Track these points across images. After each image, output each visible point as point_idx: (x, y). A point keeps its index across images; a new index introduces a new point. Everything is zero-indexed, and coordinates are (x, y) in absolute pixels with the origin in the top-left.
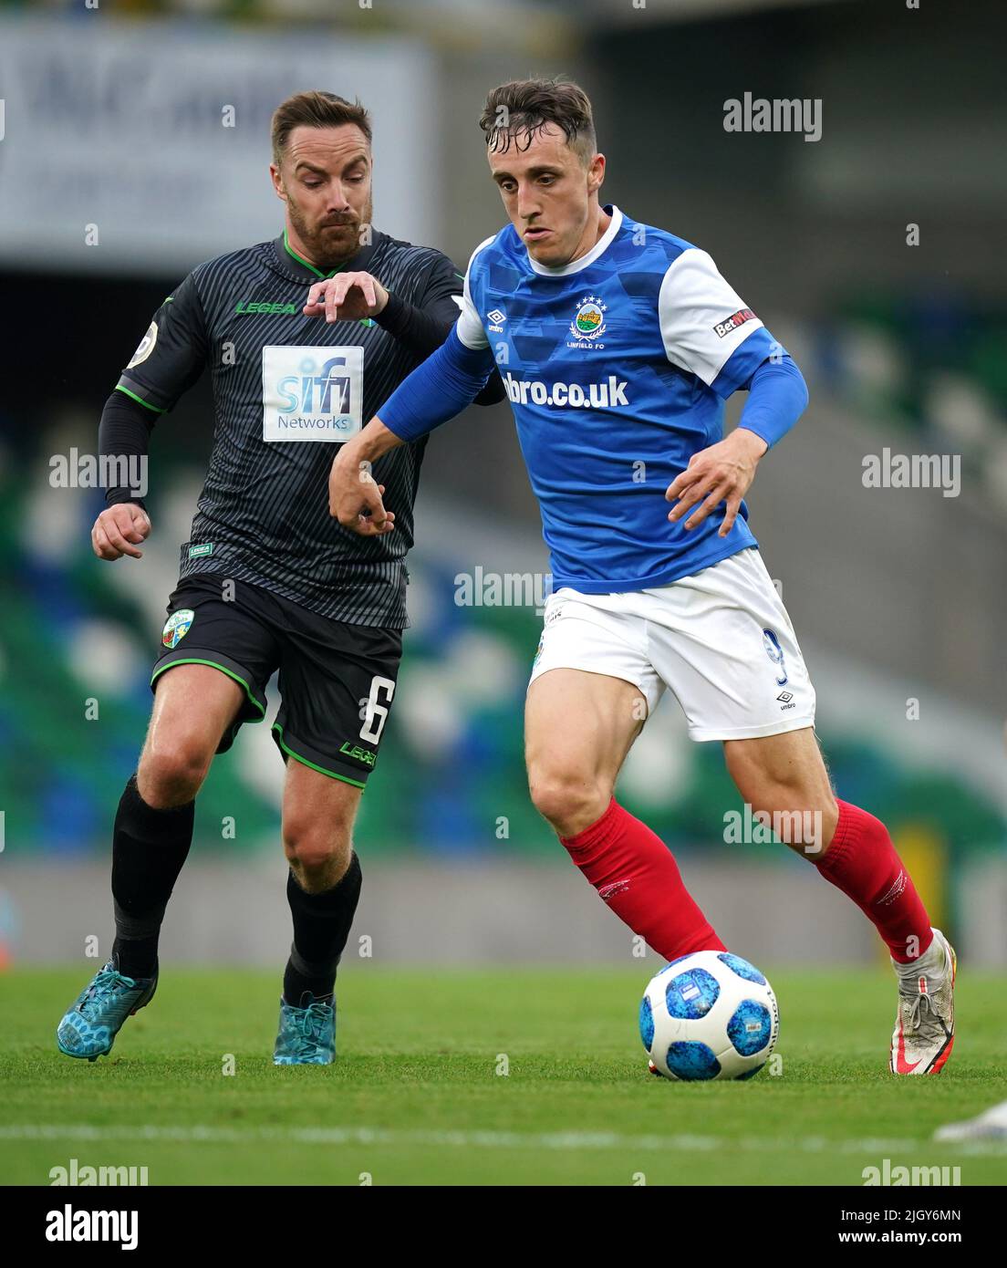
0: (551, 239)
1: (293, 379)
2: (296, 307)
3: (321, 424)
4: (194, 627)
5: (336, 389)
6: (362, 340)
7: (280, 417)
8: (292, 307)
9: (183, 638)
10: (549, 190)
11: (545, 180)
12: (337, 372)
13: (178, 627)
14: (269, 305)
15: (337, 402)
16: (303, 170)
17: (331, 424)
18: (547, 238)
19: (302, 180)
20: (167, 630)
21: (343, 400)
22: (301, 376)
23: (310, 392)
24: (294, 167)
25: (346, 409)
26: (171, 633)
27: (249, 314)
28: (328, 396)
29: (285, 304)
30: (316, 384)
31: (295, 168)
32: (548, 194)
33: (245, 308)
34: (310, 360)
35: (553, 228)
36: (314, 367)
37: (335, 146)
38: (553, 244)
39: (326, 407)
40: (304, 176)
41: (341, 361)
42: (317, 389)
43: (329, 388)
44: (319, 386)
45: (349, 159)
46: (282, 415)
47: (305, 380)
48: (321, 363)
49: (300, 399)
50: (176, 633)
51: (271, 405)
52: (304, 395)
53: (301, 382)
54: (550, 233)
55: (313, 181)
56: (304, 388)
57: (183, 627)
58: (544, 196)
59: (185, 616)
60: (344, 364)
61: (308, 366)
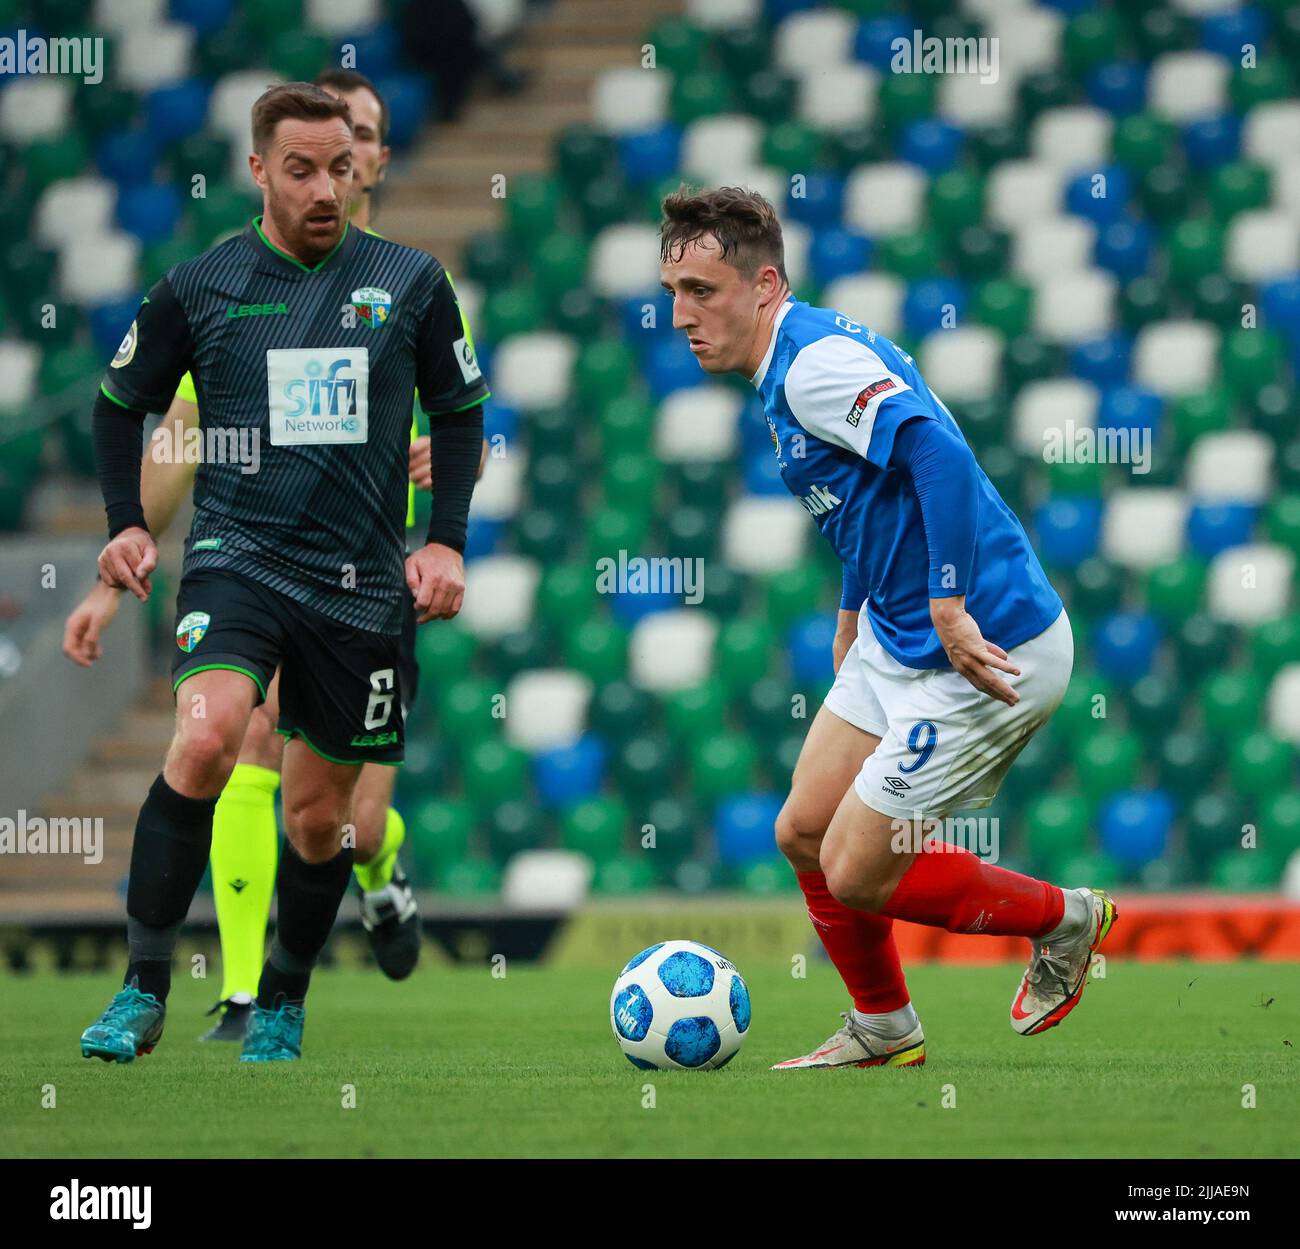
0: (709, 352)
1: (300, 382)
2: (287, 306)
3: (330, 426)
4: (210, 632)
5: (342, 391)
6: (367, 340)
7: (287, 421)
8: (283, 306)
9: (200, 642)
10: (704, 303)
11: (700, 292)
12: (343, 374)
13: (194, 629)
14: (259, 306)
15: (344, 405)
16: (291, 162)
17: (340, 426)
18: (705, 351)
19: (289, 171)
20: (180, 631)
21: (350, 402)
22: (307, 379)
23: (318, 395)
24: (281, 159)
25: (353, 410)
26: (186, 635)
27: (241, 318)
28: (335, 398)
29: (276, 303)
30: (323, 386)
31: (283, 159)
32: (703, 307)
33: (236, 312)
34: (316, 363)
35: (710, 341)
36: (320, 370)
37: (324, 139)
38: (711, 357)
39: (334, 410)
40: (293, 167)
41: (347, 363)
42: (324, 391)
43: (336, 390)
44: (326, 389)
45: (337, 152)
46: (289, 419)
47: (312, 383)
48: (327, 365)
49: (309, 402)
50: (191, 636)
51: (278, 408)
52: (311, 397)
53: (307, 385)
54: (708, 347)
55: (301, 172)
56: (311, 391)
57: (198, 631)
58: (701, 308)
59: (200, 619)
60: (349, 366)
61: (314, 369)
